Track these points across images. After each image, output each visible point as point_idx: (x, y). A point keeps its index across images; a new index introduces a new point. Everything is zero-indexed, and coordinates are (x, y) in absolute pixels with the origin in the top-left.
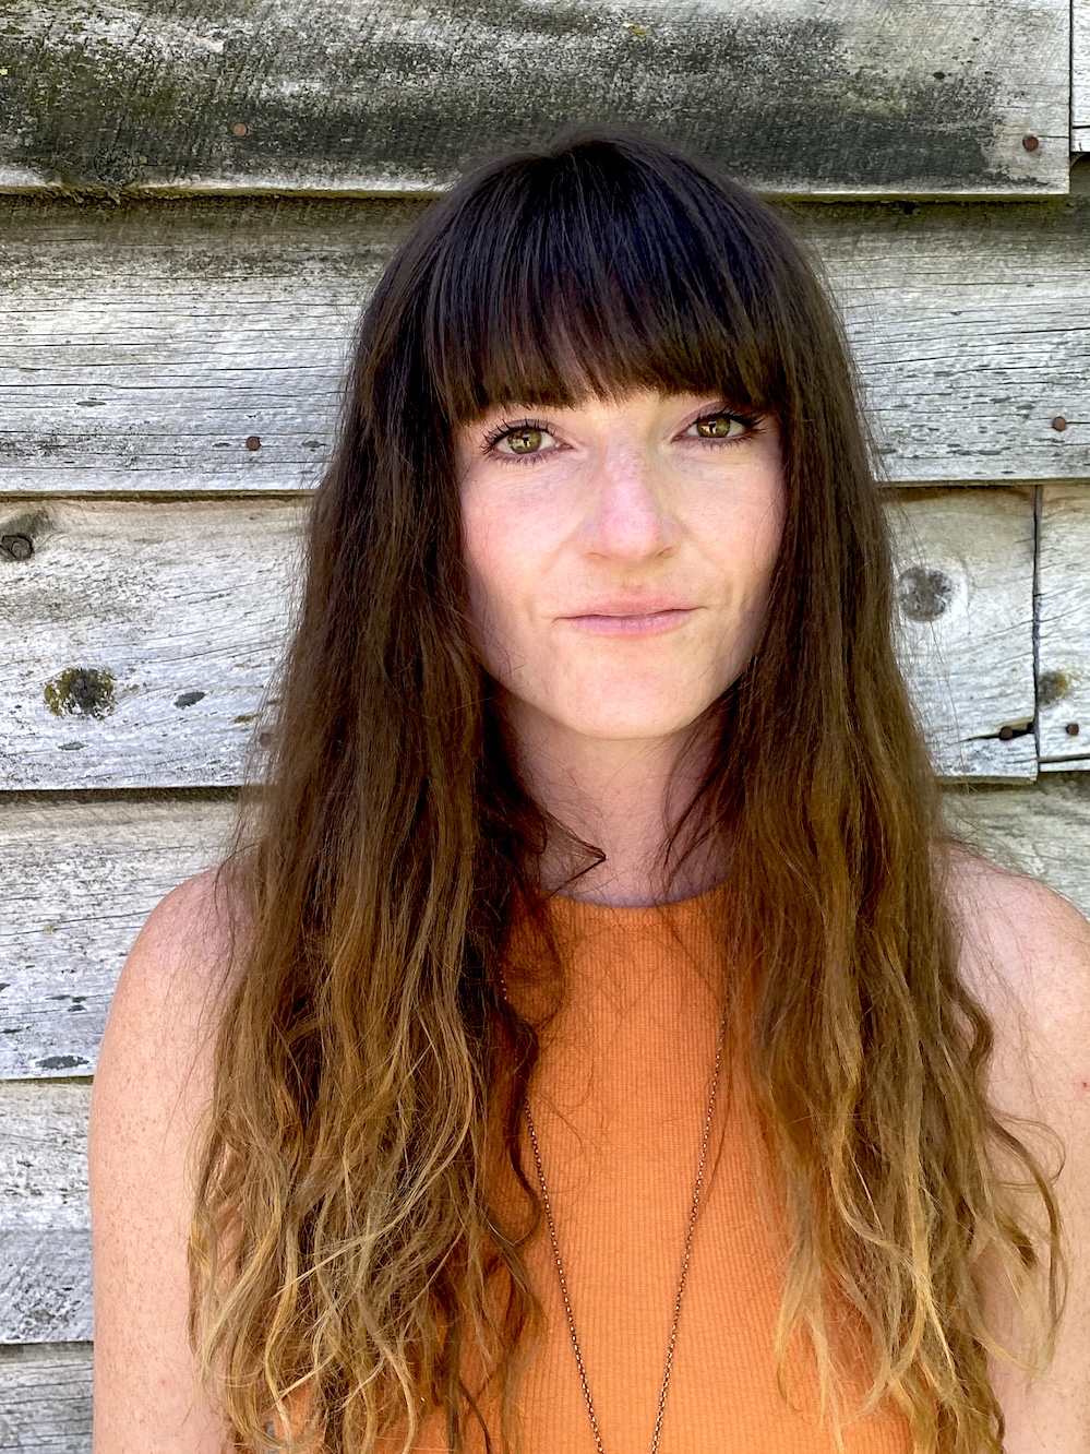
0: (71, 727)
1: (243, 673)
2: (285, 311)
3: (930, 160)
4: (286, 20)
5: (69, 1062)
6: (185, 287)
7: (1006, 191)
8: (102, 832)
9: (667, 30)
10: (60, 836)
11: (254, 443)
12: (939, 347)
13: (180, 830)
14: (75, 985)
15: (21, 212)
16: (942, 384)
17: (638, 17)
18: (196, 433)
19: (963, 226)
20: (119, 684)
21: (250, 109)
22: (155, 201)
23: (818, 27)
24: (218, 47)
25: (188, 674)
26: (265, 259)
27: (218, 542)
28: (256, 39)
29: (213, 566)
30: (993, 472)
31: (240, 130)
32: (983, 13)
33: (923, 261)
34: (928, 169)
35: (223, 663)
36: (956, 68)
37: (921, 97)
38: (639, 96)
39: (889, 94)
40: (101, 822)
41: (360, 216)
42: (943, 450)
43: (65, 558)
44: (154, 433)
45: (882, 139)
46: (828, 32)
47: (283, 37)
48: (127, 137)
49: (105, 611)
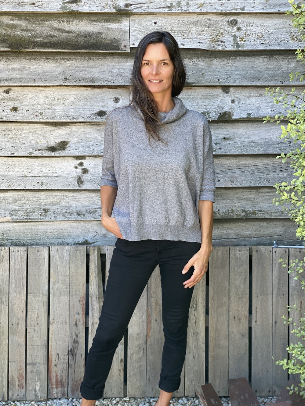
0: (14, 113)
1: (34, 108)
2: (38, 65)
3: (113, 48)
4: (38, 32)
5: (13, 154)
6: (27, 62)
7: (122, 52)
8: (17, 127)
9: (82, 33)
10: (12, 127)
11: (35, 80)
12: (116, 70)
13: (27, 127)
14: (14, 145)
15: (8, 53)
16: (117, 74)
17: (79, 32)
18: (28, 78)
19: (119, 56)
20: (19, 108)
21: (34, 42)
22: (23, 52)
23: (100, 33)
24: (30, 35)
25: (27, 108)
26: (36, 59)
27: (31, 92)
28: (34, 34)
29: (30, 95)
30: (123, 84)
31: (33, 44)
32: (119, 31)
33: (114, 59)
34: (113, 49)
35: (31, 106)
36: (116, 37)
37: (112, 41)
38: (79, 41)
39: (108, 41)
40: (17, 126)
41: (47, 54)
42: (117, 82)
43: (13, 94)
44: (23, 78)
45: (107, 46)
46: (101, 33)
47: (37, 34)
48: (20, 45)
49: (18, 100)
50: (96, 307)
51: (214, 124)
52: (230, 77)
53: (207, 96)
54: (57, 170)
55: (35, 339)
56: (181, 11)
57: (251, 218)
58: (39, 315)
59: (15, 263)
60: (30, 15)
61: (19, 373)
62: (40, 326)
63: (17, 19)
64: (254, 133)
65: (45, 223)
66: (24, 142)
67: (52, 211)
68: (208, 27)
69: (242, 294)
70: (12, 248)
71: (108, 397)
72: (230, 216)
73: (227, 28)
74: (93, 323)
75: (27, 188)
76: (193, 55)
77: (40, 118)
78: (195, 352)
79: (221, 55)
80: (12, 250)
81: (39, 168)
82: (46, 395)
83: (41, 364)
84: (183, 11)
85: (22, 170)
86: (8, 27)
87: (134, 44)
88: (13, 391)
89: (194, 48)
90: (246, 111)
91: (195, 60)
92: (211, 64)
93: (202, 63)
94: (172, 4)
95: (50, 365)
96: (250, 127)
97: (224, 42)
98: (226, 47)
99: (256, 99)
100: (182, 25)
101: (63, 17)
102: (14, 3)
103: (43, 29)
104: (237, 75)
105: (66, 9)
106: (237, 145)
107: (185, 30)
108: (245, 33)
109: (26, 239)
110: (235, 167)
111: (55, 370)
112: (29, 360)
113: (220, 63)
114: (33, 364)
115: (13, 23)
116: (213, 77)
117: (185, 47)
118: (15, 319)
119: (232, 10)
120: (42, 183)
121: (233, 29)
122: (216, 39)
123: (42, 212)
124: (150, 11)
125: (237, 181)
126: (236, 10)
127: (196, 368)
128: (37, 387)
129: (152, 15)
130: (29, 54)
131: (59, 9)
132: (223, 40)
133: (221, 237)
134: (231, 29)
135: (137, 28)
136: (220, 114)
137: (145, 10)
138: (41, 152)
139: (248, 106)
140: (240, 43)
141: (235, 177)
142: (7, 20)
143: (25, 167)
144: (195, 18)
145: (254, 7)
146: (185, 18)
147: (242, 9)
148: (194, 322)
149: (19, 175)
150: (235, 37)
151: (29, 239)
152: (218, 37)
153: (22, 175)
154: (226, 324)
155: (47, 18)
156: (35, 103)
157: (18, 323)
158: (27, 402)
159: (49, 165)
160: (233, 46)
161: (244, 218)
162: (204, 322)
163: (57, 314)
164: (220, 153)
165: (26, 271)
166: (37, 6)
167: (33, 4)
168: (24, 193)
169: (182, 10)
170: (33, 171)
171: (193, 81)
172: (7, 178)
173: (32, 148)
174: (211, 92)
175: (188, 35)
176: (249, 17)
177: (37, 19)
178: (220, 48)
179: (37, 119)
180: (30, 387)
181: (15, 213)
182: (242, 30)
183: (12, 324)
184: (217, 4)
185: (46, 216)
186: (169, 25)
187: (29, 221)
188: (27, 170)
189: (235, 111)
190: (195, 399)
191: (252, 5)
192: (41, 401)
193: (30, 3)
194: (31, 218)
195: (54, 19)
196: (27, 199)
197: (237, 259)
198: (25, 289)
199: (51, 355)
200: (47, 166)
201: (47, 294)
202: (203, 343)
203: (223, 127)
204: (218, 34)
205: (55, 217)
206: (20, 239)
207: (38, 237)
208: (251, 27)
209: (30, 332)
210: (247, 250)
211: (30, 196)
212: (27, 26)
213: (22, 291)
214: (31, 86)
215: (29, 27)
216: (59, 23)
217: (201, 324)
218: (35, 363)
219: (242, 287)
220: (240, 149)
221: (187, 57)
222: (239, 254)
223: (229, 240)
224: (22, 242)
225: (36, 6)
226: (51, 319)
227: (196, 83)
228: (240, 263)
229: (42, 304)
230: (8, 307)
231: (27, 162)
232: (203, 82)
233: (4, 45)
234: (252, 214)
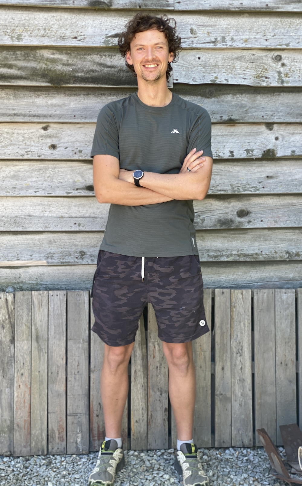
0: (51, 151)
1: (73, 145)
2: (78, 101)
4: (79, 66)
5: (51, 194)
6: (67, 97)
8: (55, 165)
10: (50, 166)
11: (75, 116)
13: (65, 165)
14: (51, 184)
15: (47, 88)
17: (121, 66)
18: (68, 115)
20: (58, 146)
21: (75, 77)
22: (63, 87)
24: (71, 69)
25: (66, 145)
26: (76, 94)
27: (70, 129)
28: (76, 69)
29: (69, 132)
35: (70, 144)
38: (121, 76)
43: (51, 131)
44: (63, 115)
47: (79, 68)
48: (61, 80)
49: (56, 137)
50: (139, 354)
51: (257, 162)
52: (274, 113)
53: (250, 133)
54: (95, 210)
55: (76, 388)
56: (225, 47)
57: (294, 259)
58: (80, 362)
59: (54, 308)
60: (72, 49)
61: (59, 425)
62: (81, 374)
63: (58, 53)
64: (297, 171)
65: (81, 267)
66: (61, 181)
67: (89, 254)
68: (253, 63)
69: (289, 338)
70: (51, 292)
71: (152, 448)
72: (274, 257)
73: (271, 64)
74: (135, 371)
75: (63, 230)
76: (237, 91)
77: (80, 156)
78: (241, 400)
79: (265, 91)
80: (51, 294)
81: (77, 208)
82: (88, 448)
83: (82, 414)
84: (228, 46)
85: (59, 210)
86: (49, 61)
87: (177, 80)
88: (53, 444)
89: (238, 84)
90: (290, 149)
91: (238, 96)
92: (255, 101)
93: (246, 99)
94: (216, 39)
95: (91, 415)
96: (294, 165)
97: (269, 78)
98: (271, 83)
99: (299, 137)
100: (226, 61)
101: (105, 51)
102: (56, 37)
103: (85, 63)
104: (281, 111)
105: (109, 44)
106: (281, 184)
107: (230, 66)
108: (290, 69)
109: (60, 284)
110: (279, 207)
111: (96, 421)
112: (70, 411)
113: (264, 99)
114: (75, 415)
115: (53, 58)
116: (257, 113)
117: (230, 83)
118: (54, 367)
119: (277, 45)
120: (79, 225)
121: (278, 65)
122: (260, 75)
123: (78, 255)
124: (194, 46)
125: (281, 221)
126: (281, 46)
127: (243, 417)
128: (78, 440)
129: (195, 50)
130: (70, 89)
131: (102, 44)
132: (268, 76)
133: (264, 280)
134: (275, 65)
135: (181, 63)
136: (264, 151)
137: (189, 45)
138: (79, 191)
139: (292, 144)
140: (284, 79)
141: (278, 217)
142: (47, 54)
143: (62, 208)
144: (239, 53)
145: (299, 43)
146: (229, 54)
147: (287, 45)
148: (240, 368)
149: (55, 216)
150: (279, 73)
151: (64, 284)
152: (262, 73)
153: (58, 216)
154: (273, 370)
155: (89, 53)
156: (73, 140)
157: (58, 372)
158: (67, 456)
159: (87, 205)
160: (278, 82)
161: (288, 260)
162: (250, 368)
163: (99, 362)
164: (264, 192)
165: (65, 317)
166: (80, 40)
167: (76, 38)
168: (60, 234)
169: (226, 45)
170: (70, 211)
171: (237, 118)
172: (43, 219)
173: (70, 187)
174: (254, 129)
175: (232, 71)
176: (293, 52)
177: (78, 53)
178: (264, 84)
179: (76, 157)
180: (71, 440)
181: (50, 256)
182: (286, 66)
183: (52, 373)
184: (261, 40)
185: (83, 259)
186: (213, 60)
187: (65, 264)
188: (63, 211)
189: (279, 148)
190: (242, 449)
191: (297, 41)
192: (83, 454)
193: (72, 37)
194: (67, 261)
195: (96, 53)
196: (62, 241)
197: (282, 302)
198: (65, 335)
199: (92, 405)
200: (84, 206)
201: (88, 340)
202: (250, 390)
203: (266, 165)
204: (263, 69)
205: (92, 260)
206: (54, 284)
207: (73, 281)
208: (295, 63)
209: (70, 381)
210: (293, 293)
211: (66, 238)
212: (68, 61)
213: (62, 337)
214: (70, 123)
215: (70, 62)
216: (101, 57)
217: (247, 370)
218: (76, 414)
219: (289, 330)
220: (283, 188)
221: (231, 92)
222: (285, 297)
223: (272, 283)
224: (57, 287)
225: (78, 40)
226: (92, 367)
227: (240, 120)
228: (287, 306)
229: (83, 351)
230: (47, 354)
231: (63, 202)
232: (246, 118)
233: (44, 80)
234: (295, 256)
